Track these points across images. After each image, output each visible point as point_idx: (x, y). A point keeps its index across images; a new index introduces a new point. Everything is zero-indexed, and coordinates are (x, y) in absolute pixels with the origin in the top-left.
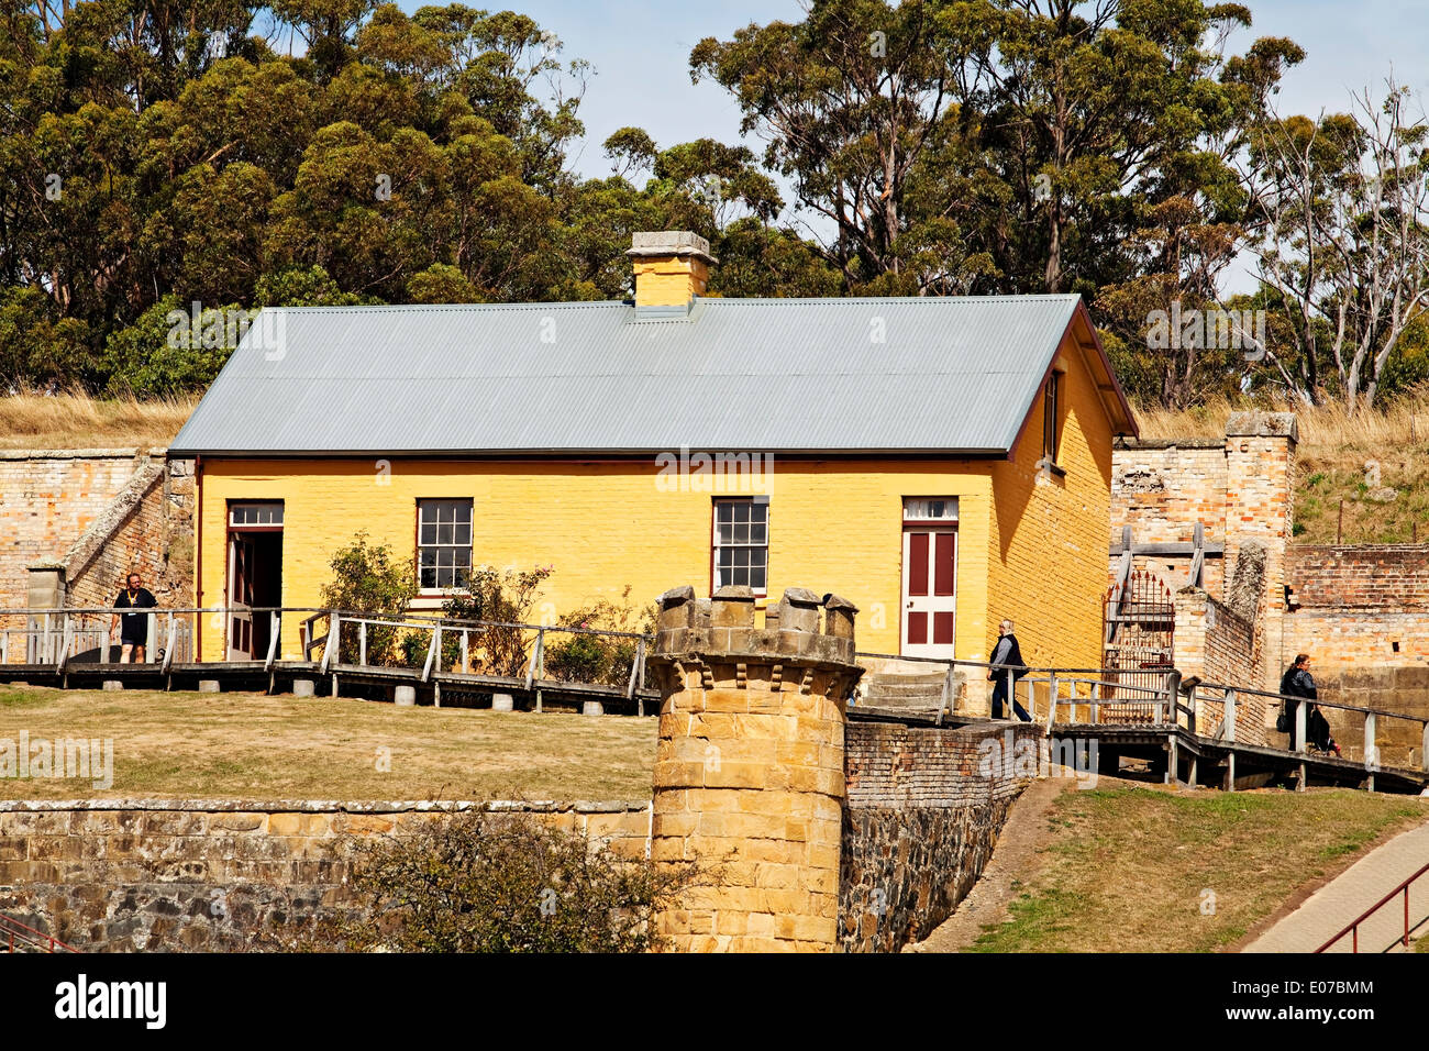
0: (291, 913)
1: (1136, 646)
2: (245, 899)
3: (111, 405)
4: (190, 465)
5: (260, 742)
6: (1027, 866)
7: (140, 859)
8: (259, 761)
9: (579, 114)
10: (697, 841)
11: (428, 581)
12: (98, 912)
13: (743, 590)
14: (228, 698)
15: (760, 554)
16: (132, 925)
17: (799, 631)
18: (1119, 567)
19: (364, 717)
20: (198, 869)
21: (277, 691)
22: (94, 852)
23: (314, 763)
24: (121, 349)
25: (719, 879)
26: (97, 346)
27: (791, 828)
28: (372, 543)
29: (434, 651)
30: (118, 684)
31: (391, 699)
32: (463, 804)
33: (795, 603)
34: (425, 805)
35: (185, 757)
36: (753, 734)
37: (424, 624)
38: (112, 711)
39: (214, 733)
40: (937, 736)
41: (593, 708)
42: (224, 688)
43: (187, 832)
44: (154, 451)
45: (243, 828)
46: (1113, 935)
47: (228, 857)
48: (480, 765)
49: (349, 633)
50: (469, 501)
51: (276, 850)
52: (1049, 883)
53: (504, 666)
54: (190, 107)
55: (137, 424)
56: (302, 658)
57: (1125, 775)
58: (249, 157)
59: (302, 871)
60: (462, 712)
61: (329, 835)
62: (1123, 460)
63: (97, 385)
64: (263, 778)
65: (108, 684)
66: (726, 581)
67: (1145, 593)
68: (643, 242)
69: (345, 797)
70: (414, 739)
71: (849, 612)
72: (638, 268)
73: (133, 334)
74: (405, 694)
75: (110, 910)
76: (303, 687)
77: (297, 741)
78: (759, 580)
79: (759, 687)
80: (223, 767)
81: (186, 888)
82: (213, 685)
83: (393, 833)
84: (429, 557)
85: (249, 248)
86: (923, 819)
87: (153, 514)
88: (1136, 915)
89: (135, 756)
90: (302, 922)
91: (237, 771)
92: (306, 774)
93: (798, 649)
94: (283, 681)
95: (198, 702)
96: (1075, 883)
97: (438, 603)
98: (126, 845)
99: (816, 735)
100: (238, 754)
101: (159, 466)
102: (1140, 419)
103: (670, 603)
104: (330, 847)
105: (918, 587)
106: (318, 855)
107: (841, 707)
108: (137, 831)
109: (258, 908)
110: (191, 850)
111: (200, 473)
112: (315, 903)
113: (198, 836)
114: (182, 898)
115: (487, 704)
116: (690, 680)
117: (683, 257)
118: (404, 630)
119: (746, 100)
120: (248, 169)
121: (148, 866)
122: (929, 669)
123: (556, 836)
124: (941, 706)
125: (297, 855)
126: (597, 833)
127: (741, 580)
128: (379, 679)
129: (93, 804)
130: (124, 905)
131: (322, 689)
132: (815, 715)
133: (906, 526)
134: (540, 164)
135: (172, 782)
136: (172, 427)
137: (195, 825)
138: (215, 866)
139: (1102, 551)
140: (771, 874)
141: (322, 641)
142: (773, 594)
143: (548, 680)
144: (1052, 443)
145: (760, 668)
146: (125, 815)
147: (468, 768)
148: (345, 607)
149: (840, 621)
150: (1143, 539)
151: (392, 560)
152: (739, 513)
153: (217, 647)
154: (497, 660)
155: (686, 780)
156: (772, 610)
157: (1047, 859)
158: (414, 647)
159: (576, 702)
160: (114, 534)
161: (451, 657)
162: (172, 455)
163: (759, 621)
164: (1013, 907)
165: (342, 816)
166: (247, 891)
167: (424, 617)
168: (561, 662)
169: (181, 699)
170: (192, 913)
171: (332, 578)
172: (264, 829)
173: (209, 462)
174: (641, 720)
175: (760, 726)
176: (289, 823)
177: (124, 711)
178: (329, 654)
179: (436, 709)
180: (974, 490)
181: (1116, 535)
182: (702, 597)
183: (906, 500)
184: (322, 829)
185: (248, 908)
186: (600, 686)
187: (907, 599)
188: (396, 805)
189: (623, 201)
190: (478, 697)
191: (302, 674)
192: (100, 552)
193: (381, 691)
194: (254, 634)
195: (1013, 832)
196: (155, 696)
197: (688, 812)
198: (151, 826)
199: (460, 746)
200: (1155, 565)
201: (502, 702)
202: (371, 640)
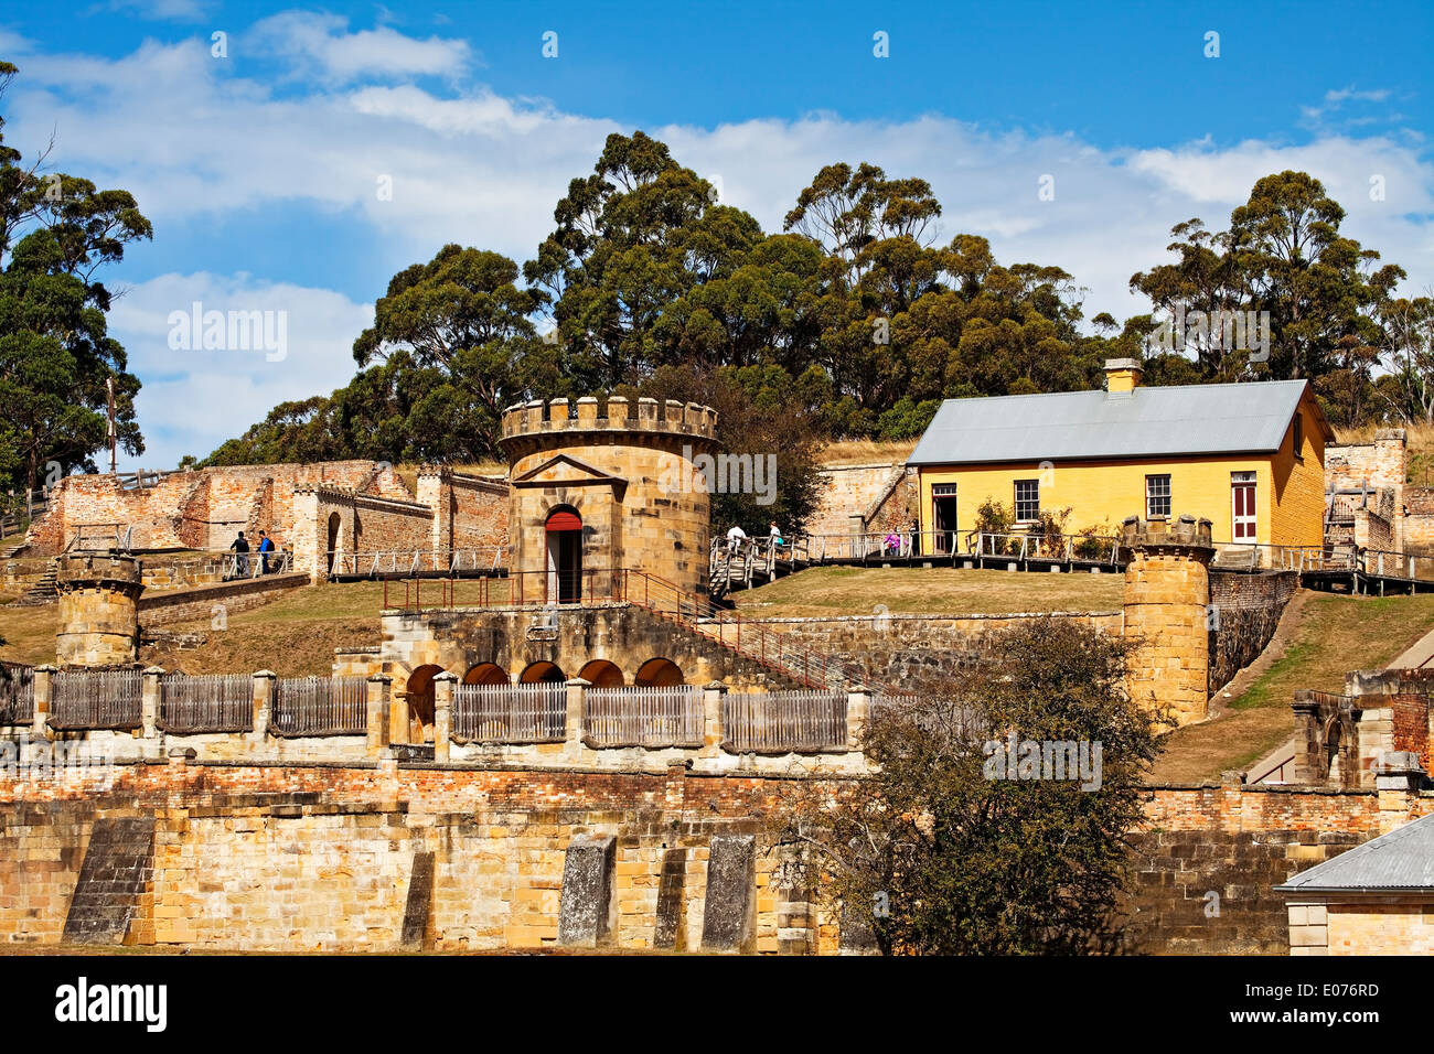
0: (967, 662)
1: (1338, 535)
2: (947, 657)
3: (881, 445)
4: (916, 469)
5: (951, 589)
6: (1292, 633)
7: (902, 640)
8: (950, 597)
9: (1082, 309)
10: (1144, 628)
11: (1020, 517)
12: (885, 663)
13: (1161, 516)
14: (935, 570)
15: (1168, 500)
16: (900, 669)
17: (1186, 532)
18: (1328, 500)
19: (995, 577)
20: (926, 644)
21: (957, 567)
22: (882, 637)
23: (973, 598)
24: (885, 419)
25: (1155, 644)
26: (875, 419)
27: (1186, 620)
28: (994, 501)
29: (1024, 548)
30: (889, 565)
31: (1006, 569)
32: (1040, 614)
33: (1184, 521)
34: (1023, 615)
35: (918, 596)
36: (1168, 580)
37: (1019, 536)
38: (887, 577)
39: (930, 585)
40: (1250, 577)
41: (1095, 570)
42: (934, 566)
43: (921, 629)
44: (900, 464)
45: (945, 626)
46: (1331, 661)
47: (939, 639)
48: (1046, 596)
49: (986, 541)
50: (1037, 481)
51: (959, 636)
52: (1302, 640)
53: (1056, 552)
54: (913, 315)
55: (893, 453)
56: (967, 552)
57: (1335, 591)
58: (939, 335)
59: (971, 644)
60: (1037, 574)
61: (982, 629)
62: (1329, 452)
63: (875, 437)
64: (952, 605)
65: (884, 566)
66: (1153, 513)
67: (1341, 511)
68: (1110, 364)
69: (988, 612)
70: (1017, 586)
71: (1208, 524)
72: (1108, 375)
73: (890, 413)
74: (1012, 567)
75: (890, 662)
76: (968, 565)
77: (965, 588)
78: (1168, 511)
79: (1169, 559)
80: (935, 600)
81: (922, 653)
82: (929, 565)
83: (1010, 627)
84: (1020, 506)
85: (940, 375)
86: (1245, 614)
87: (900, 490)
88: (1341, 653)
89: (897, 596)
90: (972, 666)
91: (941, 601)
92: (971, 602)
93: (1186, 541)
94: (958, 562)
95: (923, 573)
96: (1314, 639)
97: (1025, 526)
98: (895, 634)
99: (1196, 579)
100: (941, 594)
101: (902, 470)
102: (1337, 434)
103: (1128, 523)
104: (983, 634)
105: (1239, 512)
106: (978, 637)
107: (1206, 567)
108: (900, 628)
109: (953, 661)
110: (923, 636)
111: (920, 472)
112: (977, 658)
113: (925, 630)
114: (920, 657)
115: (1049, 570)
116: (1138, 557)
117: (1129, 370)
118: (1010, 539)
119: (1155, 299)
120: (940, 340)
121: (905, 643)
122: (1245, 548)
123: (1082, 628)
124: (1251, 564)
125: (969, 638)
126: (1100, 625)
127: (1159, 511)
128: (1001, 560)
130: (896, 660)
131: (976, 565)
132: (1195, 570)
133: (1233, 485)
134: (1066, 332)
135: (913, 607)
137: (924, 625)
138: (933, 643)
139: (1320, 493)
140: (1178, 641)
141: (975, 545)
142: (1173, 517)
143: (1075, 558)
144: (1298, 447)
145: (1169, 550)
146: (894, 622)
147: (1041, 598)
148: (984, 529)
149: (1204, 529)
150: (1339, 487)
151: (1004, 508)
152: (1159, 483)
153: (929, 547)
154: (1053, 550)
155: (1138, 600)
156: (1174, 524)
157: (1301, 630)
158: (1015, 545)
159: (1088, 568)
160: (884, 501)
161: (1032, 549)
162: (908, 465)
163: (1168, 530)
164: (1286, 652)
165: (987, 620)
166: (948, 653)
167: (1019, 531)
168: (1081, 550)
169: (916, 571)
170: (925, 663)
171: (978, 517)
172: (954, 627)
173: (924, 468)
174: (1117, 575)
175: (1170, 576)
176: (964, 624)
177: (892, 577)
178: (979, 550)
179: (1026, 573)
180: (1264, 469)
181: (1327, 485)
182: (1142, 520)
183: (1233, 474)
184: (979, 626)
185: (948, 660)
186: (1099, 561)
187: (1234, 517)
188: (1010, 615)
189: (1101, 346)
190: (1044, 567)
191: (967, 559)
192: (879, 509)
193: (1002, 565)
194: (946, 542)
195: (1285, 618)
196: (905, 570)
197: (1139, 615)
198: (905, 626)
199: (1037, 588)
200: (1345, 498)
201: (1055, 569)
202: (996, 543)
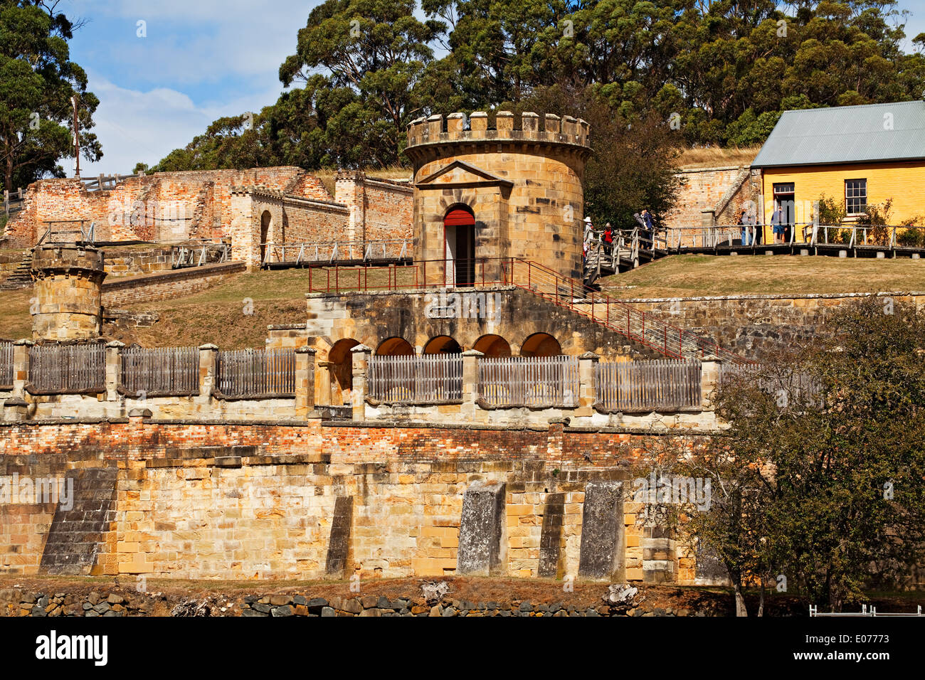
0: (804, 336)
2: (786, 331)
3: (729, 151)
4: (759, 171)
5: (789, 273)
7: (747, 317)
8: (789, 280)
9: (904, 30)
11: (850, 211)
12: (733, 336)
14: (777, 257)
16: (746, 341)
19: (828, 263)
20: (769, 320)
21: (794, 254)
22: (730, 314)
23: (809, 281)
24: (731, 128)
26: (723, 128)
28: (827, 198)
29: (853, 237)
30: (736, 253)
31: (838, 256)
32: (867, 294)
34: (852, 294)
35: (761, 279)
37: (849, 227)
38: (734, 263)
39: (771, 270)
41: (916, 256)
42: (775, 254)
43: (764, 307)
44: (745, 167)
45: (784, 305)
47: (779, 315)
48: (873, 279)
49: (821, 232)
50: (865, 180)
51: (797, 313)
53: (880, 242)
54: (754, 38)
55: (739, 157)
56: (803, 241)
58: (777, 55)
59: (808, 320)
60: (865, 259)
61: (816, 307)
63: (723, 143)
64: (791, 286)
65: (732, 253)
69: (822, 293)
70: (847, 270)
73: (735, 124)
74: (843, 254)
75: (737, 336)
76: (804, 252)
77: (802, 272)
80: (775, 283)
81: (765, 327)
82: (770, 253)
83: (841, 305)
84: (850, 202)
87: (746, 191)
89: (743, 279)
90: (808, 339)
91: (781, 284)
92: (807, 284)
94: (796, 250)
95: (765, 259)
97: (854, 219)
98: (742, 312)
100: (781, 277)
101: (747, 172)
104: (817, 311)
106: (813, 314)
108: (746, 307)
109: (792, 334)
110: (766, 313)
111: (763, 174)
112: (813, 332)
113: (768, 308)
114: (763, 331)
115: (875, 256)
118: (842, 230)
120: (776, 59)
121: (750, 319)
123: (904, 304)
125: (805, 314)
126: (920, 303)
128: (833, 248)
129: (729, 297)
130: (742, 334)
131: (811, 252)
134: (890, 50)
135: (757, 289)
136: (752, 157)
137: (766, 304)
138: (774, 319)
143: (898, 246)
146: (741, 301)
147: (868, 280)
148: (819, 222)
151: (836, 203)
154: (879, 239)
158: (846, 236)
159: (909, 254)
160: (732, 198)
161: (860, 238)
162: (752, 168)
165: (821, 300)
166: (787, 327)
167: (849, 223)
168: (903, 239)
169: (759, 258)
170: (767, 336)
171: (813, 211)
172: (792, 305)
173: (766, 170)
176: (801, 303)
177: (739, 263)
178: (813, 240)
179: (855, 259)
184: (814, 304)
185: (788, 334)
186: (918, 247)
188: (841, 295)
190: (871, 254)
191: (804, 247)
192: (727, 205)
193: (834, 253)
196: (750, 257)
198: (750, 305)
199: (866, 272)
201: (880, 255)
202: (829, 234)
